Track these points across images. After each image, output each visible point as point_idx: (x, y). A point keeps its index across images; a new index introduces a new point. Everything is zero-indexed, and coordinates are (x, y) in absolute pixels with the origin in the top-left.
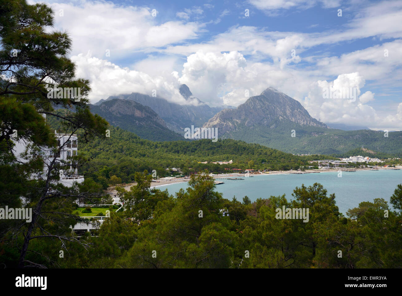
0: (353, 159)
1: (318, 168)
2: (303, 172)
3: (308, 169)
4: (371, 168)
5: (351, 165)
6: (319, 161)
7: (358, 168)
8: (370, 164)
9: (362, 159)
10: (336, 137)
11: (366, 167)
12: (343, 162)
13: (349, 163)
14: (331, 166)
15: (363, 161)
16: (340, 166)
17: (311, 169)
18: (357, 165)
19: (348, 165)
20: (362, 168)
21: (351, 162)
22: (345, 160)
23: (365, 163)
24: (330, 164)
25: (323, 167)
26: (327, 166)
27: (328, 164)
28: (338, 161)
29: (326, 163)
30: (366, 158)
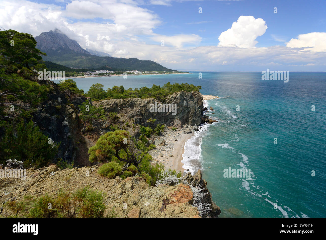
0: (101, 71)
1: (84, 76)
2: (76, 78)
3: (79, 76)
4: (108, 75)
5: (100, 74)
6: (85, 72)
7: (103, 75)
8: (108, 74)
9: (105, 71)
10: (95, 60)
11: (107, 75)
12: (96, 73)
13: (99, 73)
14: (91, 75)
15: (106, 72)
16: (95, 74)
17: (81, 76)
18: (102, 74)
19: (98, 74)
20: (105, 75)
21: (100, 73)
22: (97, 72)
23: (106, 73)
24: (90, 73)
25: (87, 75)
26: (88, 74)
27: (89, 74)
28: (94, 72)
29: (88, 73)
30: (107, 71)
